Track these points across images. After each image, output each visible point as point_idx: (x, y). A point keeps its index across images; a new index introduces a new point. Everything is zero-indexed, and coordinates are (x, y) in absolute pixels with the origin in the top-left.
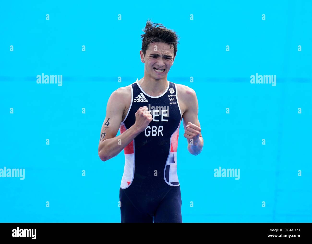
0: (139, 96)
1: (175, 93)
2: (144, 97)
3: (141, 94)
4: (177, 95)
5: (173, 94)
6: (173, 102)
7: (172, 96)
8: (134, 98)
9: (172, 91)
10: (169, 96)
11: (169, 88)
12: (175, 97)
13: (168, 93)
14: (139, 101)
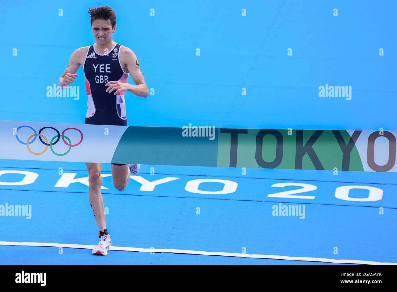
0: (92, 54)
1: (118, 52)
2: (94, 55)
3: (93, 52)
4: (119, 54)
5: (116, 53)
6: (115, 58)
7: (115, 54)
8: (88, 55)
9: (115, 51)
10: (113, 54)
11: (114, 49)
12: (118, 55)
13: (113, 52)
14: (91, 57)
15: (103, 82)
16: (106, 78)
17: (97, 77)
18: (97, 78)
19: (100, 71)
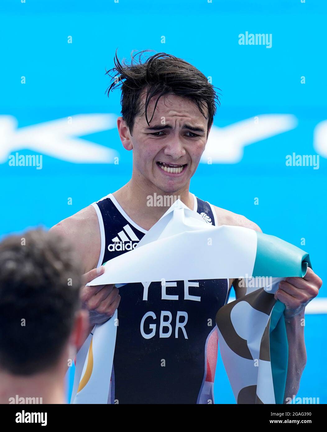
14: (123, 248)
15: (168, 335)
16: (182, 319)
17: (150, 318)
18: (150, 320)
19: (165, 296)
